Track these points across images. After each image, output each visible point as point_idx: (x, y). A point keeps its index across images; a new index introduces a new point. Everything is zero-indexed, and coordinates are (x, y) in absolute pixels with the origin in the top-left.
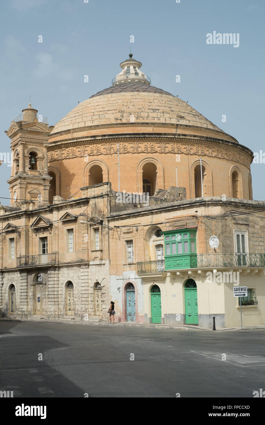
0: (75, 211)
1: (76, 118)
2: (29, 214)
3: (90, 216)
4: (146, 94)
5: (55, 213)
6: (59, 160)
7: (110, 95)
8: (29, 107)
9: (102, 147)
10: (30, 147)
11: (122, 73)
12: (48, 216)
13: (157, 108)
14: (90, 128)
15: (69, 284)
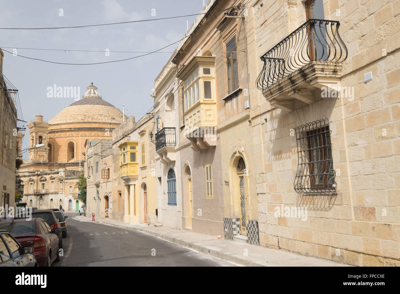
0: (54, 176)
1: (63, 117)
2: (38, 175)
3: (59, 178)
4: (97, 106)
5: (47, 175)
6: (53, 138)
7: (80, 106)
8: (39, 115)
9: (74, 133)
10: (39, 134)
11: (87, 93)
12: (45, 176)
13: (102, 114)
14: (69, 123)
15: (52, 200)
